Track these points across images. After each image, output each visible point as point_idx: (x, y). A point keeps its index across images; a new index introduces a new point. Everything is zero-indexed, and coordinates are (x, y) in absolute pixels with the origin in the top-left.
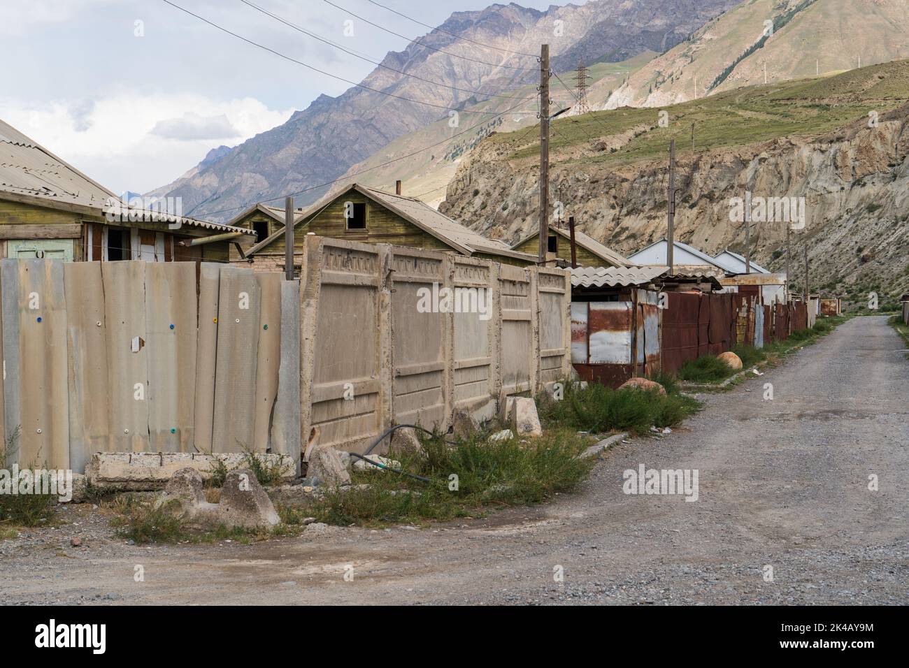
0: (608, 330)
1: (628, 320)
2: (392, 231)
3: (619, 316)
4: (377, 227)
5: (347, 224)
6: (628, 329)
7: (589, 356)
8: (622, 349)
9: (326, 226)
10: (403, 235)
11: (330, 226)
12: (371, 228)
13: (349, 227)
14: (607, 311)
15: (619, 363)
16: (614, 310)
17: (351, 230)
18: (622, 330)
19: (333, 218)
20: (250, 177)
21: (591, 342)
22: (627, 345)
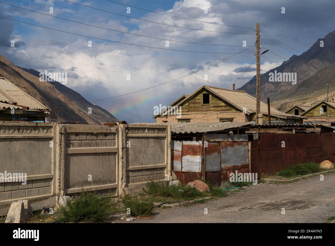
0: (191, 155)
1: (200, 150)
2: (220, 105)
3: (196, 148)
4: (214, 103)
5: (202, 102)
6: (200, 155)
7: (182, 168)
8: (197, 165)
9: (194, 103)
10: (224, 106)
11: (196, 103)
12: (212, 103)
13: (203, 103)
14: (190, 145)
15: (196, 172)
16: (193, 145)
17: (204, 104)
18: (197, 155)
19: (197, 100)
20: (268, 85)
21: (183, 161)
22: (199, 163)
